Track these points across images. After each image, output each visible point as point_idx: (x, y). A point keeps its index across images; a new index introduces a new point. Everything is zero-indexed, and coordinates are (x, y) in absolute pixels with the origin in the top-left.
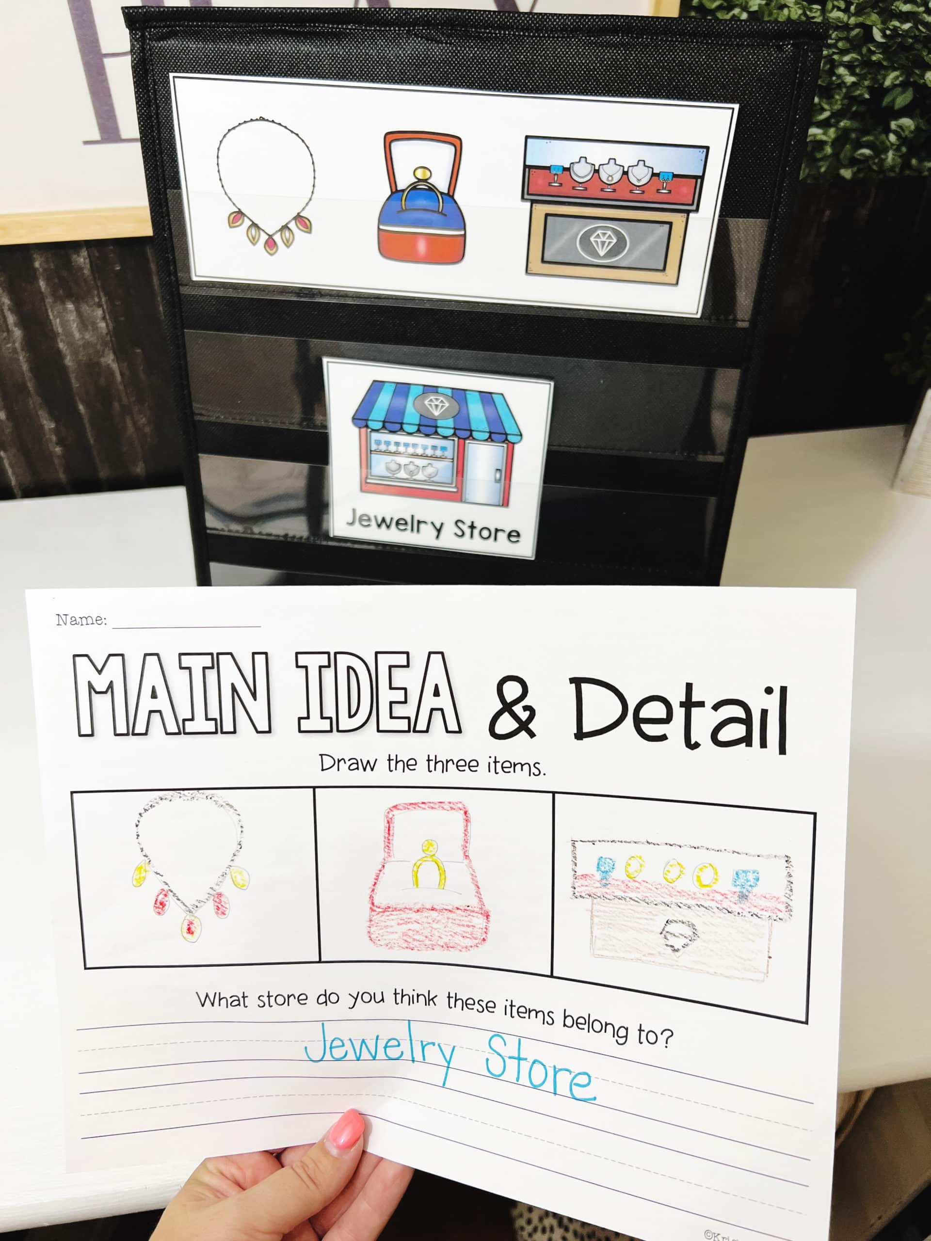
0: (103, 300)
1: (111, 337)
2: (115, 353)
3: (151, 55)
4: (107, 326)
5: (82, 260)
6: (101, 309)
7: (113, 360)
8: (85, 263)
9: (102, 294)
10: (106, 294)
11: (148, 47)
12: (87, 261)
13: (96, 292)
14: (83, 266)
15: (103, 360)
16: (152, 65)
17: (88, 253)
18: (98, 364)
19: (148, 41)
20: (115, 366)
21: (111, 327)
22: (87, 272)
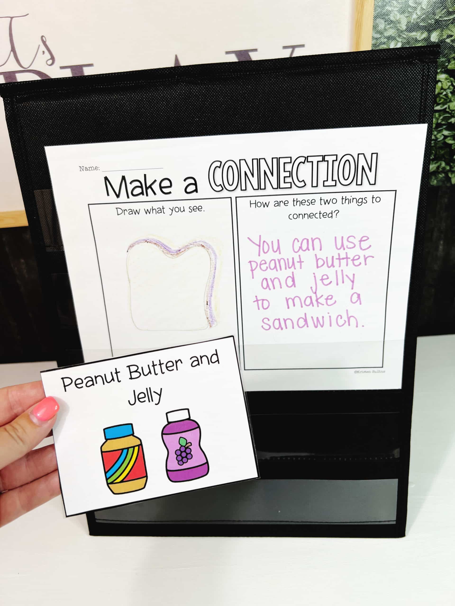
3: (18, 111)
11: (16, 107)
16: (19, 117)
19: (15, 103)
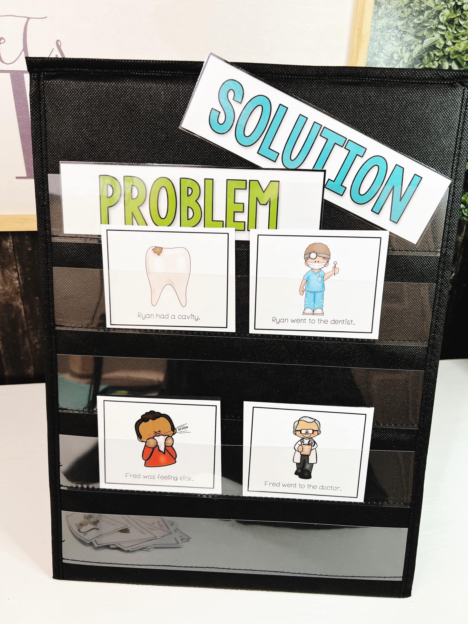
0: (19, 268)
1: (21, 289)
2: (22, 300)
3: (44, 88)
4: (19, 283)
5: (9, 244)
6: (17, 273)
7: (21, 303)
8: (10, 246)
9: (18, 264)
10: (20, 265)
11: (42, 83)
12: (12, 245)
13: (15, 263)
14: (9, 247)
15: (14, 303)
16: (44, 95)
17: (13, 240)
18: (11, 305)
19: (42, 80)
20: (22, 307)
21: (21, 284)
22: (10, 251)
